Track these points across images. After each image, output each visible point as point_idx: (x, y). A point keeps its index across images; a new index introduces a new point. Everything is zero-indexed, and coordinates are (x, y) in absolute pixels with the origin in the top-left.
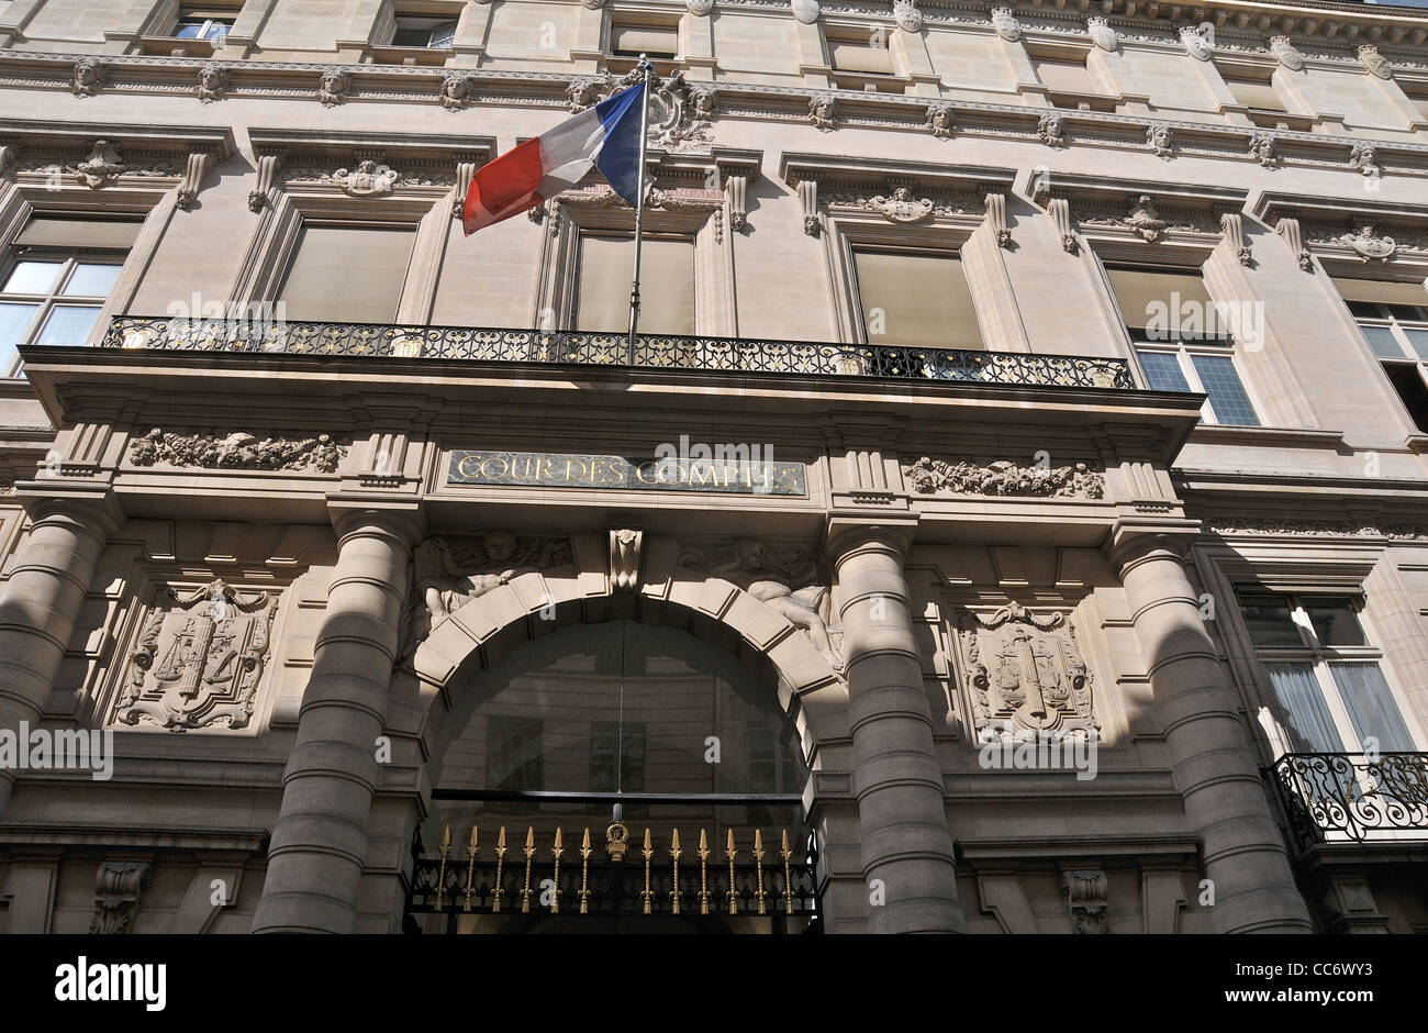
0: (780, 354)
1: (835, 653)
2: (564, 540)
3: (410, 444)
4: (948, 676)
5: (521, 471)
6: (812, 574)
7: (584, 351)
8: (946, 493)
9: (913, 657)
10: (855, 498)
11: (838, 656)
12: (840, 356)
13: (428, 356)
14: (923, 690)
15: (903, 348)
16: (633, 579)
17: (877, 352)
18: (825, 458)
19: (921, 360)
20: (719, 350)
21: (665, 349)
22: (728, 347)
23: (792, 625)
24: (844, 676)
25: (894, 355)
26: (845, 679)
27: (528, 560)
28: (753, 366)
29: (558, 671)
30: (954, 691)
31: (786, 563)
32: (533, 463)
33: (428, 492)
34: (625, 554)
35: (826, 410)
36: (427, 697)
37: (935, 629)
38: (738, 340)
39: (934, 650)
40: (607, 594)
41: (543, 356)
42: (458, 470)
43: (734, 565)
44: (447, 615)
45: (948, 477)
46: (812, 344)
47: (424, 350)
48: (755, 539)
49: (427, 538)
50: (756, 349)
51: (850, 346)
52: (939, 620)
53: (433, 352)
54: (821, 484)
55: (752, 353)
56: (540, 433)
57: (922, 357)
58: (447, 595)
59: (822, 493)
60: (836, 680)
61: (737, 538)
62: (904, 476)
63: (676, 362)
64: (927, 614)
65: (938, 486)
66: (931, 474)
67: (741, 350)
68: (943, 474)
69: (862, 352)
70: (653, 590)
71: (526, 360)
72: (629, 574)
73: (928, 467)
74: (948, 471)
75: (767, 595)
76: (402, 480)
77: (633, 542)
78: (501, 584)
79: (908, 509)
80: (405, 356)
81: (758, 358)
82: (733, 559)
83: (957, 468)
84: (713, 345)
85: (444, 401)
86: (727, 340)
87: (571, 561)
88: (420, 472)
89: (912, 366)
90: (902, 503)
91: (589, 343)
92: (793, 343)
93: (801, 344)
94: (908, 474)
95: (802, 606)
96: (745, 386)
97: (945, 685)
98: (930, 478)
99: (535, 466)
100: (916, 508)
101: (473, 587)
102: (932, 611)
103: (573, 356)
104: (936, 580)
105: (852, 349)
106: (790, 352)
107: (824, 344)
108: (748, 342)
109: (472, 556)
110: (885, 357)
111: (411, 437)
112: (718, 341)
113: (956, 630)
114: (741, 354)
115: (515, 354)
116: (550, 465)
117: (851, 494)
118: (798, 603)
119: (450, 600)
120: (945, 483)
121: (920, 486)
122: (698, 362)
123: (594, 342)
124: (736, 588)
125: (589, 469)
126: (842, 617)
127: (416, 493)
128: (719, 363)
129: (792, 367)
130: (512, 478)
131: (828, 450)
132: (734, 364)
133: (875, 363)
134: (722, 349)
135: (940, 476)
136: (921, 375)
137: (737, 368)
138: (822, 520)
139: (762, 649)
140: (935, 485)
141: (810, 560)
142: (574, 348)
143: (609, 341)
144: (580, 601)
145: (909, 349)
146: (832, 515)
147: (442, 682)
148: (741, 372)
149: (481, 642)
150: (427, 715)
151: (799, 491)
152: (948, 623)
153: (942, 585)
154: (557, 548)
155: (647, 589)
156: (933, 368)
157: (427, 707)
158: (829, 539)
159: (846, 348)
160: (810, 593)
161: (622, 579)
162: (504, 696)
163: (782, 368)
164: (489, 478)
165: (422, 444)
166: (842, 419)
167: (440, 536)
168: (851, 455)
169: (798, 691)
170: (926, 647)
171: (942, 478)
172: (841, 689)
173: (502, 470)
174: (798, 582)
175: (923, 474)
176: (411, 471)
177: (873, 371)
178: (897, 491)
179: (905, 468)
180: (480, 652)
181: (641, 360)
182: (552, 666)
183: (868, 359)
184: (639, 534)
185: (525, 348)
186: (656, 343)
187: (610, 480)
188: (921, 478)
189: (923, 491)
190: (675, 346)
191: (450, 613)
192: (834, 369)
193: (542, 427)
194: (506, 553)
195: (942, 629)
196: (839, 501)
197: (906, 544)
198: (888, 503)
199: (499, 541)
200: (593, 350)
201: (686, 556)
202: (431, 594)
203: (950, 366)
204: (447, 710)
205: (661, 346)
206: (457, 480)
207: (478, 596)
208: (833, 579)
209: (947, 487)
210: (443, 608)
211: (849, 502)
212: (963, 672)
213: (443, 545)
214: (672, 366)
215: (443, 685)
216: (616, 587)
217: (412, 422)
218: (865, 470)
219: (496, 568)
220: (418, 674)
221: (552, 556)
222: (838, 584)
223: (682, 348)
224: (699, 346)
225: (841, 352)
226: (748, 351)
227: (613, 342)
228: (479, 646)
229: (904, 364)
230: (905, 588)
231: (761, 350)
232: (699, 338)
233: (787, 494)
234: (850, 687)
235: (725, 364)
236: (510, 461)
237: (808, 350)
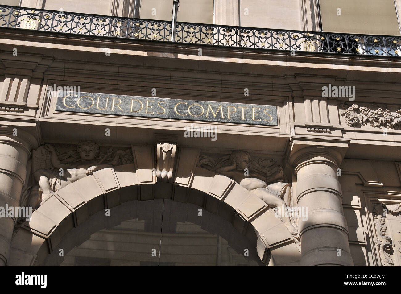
0: (265, 38)
1: (293, 224)
2: (128, 149)
3: (31, 85)
4: (366, 244)
5: (102, 105)
6: (280, 175)
7: (144, 31)
8: (368, 127)
9: (343, 230)
10: (309, 129)
11: (295, 226)
12: (303, 40)
13: (43, 30)
14: (349, 251)
15: (345, 34)
16: (170, 174)
17: (327, 37)
18: (291, 103)
19: (356, 42)
20: (228, 34)
21: (194, 32)
22: (233, 32)
23: (266, 206)
24: (299, 239)
25: (338, 39)
26: (299, 240)
27: (105, 160)
28: (249, 45)
29: (121, 229)
30: (369, 254)
31: (265, 167)
32: (111, 100)
33: (43, 116)
34: (166, 158)
35: (293, 73)
36: (36, 245)
37: (357, 213)
38: (239, 28)
39: (357, 226)
40: (154, 183)
41: (118, 33)
42: (62, 103)
43: (232, 167)
44: (53, 193)
45: (370, 118)
46: (286, 31)
47: (40, 26)
48: (245, 152)
49: (41, 145)
50: (251, 34)
51: (310, 32)
52: (360, 207)
53: (46, 27)
54: (288, 120)
55: (248, 36)
56: (115, 82)
57: (357, 40)
58: (53, 181)
59: (288, 125)
60: (293, 241)
61: (234, 151)
62: (341, 116)
63: (200, 40)
64: (352, 203)
65: (363, 123)
66: (358, 115)
67: (241, 34)
68: (366, 115)
69: (318, 37)
70: (182, 181)
71: (107, 35)
72: (168, 170)
73: (357, 111)
74: (370, 113)
75: (252, 186)
76: (26, 108)
77: (170, 151)
78: (88, 174)
79: (342, 137)
80: (28, 28)
81: (252, 39)
82: (232, 164)
83: (376, 112)
84: (224, 31)
85: (54, 60)
86: (233, 27)
87: (132, 161)
88: (38, 103)
89: (350, 46)
90: (338, 133)
91: (147, 26)
92: (274, 30)
93: (279, 31)
94: (343, 115)
95: (273, 194)
96: (243, 57)
97: (364, 249)
98: (357, 117)
99: (112, 103)
100: (348, 136)
101: (70, 176)
102: (356, 201)
103: (136, 34)
104: (359, 182)
105: (311, 35)
106: (272, 36)
107: (294, 31)
108: (246, 29)
109: (70, 157)
110: (333, 40)
111: (32, 81)
112: (228, 28)
113: (371, 214)
114: (241, 37)
115: (100, 31)
116: (121, 102)
117: (306, 126)
118: (271, 192)
119: (55, 184)
120: (367, 121)
121: (351, 122)
122: (214, 41)
123: (150, 26)
124: (233, 181)
125: (145, 105)
126: (298, 202)
127: (35, 117)
128: (227, 42)
129: (272, 45)
130: (97, 109)
131: (293, 98)
132: (236, 43)
133: (326, 44)
134: (229, 33)
135: (364, 116)
136: (356, 52)
137: (238, 46)
138: (287, 142)
139: (248, 220)
140: (361, 122)
141: (279, 166)
142: (137, 29)
143: (159, 26)
144: (137, 186)
145: (348, 35)
146: (294, 139)
147: (47, 235)
148: (241, 48)
149: (73, 211)
150: (36, 256)
151: (274, 123)
152: (366, 209)
153: (363, 185)
154: (124, 153)
155: (178, 180)
156: (364, 47)
157: (36, 252)
158: (291, 154)
159: (308, 34)
160: (278, 186)
161: (164, 173)
162: (87, 244)
163: (266, 46)
164: (82, 109)
165: (40, 86)
166: (303, 80)
167: (49, 143)
168: (307, 102)
169: (269, 247)
170: (353, 224)
171: (366, 118)
172: (296, 248)
173: (91, 104)
174: (271, 179)
175: (353, 115)
176: (32, 102)
177: (324, 49)
178: (336, 125)
179: (342, 111)
180: (73, 217)
181: (179, 38)
182: (119, 226)
183: (321, 41)
184: (175, 146)
185: (107, 28)
186: (189, 28)
187: (158, 113)
188: (351, 117)
189: (352, 126)
190: (201, 30)
191: (54, 191)
192: (299, 47)
193: (117, 78)
194: (92, 155)
195: (362, 213)
196: (299, 131)
197: (340, 158)
198: (330, 133)
199: (88, 148)
200: (149, 31)
201: (204, 160)
202: (43, 180)
203: (375, 45)
204: (49, 253)
205: (192, 30)
206: (62, 109)
207: (73, 181)
208: (293, 177)
209: (369, 124)
210: (50, 188)
211: (305, 131)
212: (376, 241)
213: (52, 149)
214: (198, 43)
215: (47, 237)
216: (160, 178)
217: (33, 71)
218: (316, 111)
219: (85, 164)
220: (32, 230)
221: (120, 158)
222: (296, 181)
223: (205, 31)
224: (215, 31)
225: (305, 37)
226: (246, 35)
227: (162, 27)
228: (72, 213)
229: (345, 45)
230: (339, 185)
231: (254, 34)
232: (216, 26)
233: (267, 125)
234: (302, 246)
235: (231, 43)
236: (96, 99)
237: (283, 35)
